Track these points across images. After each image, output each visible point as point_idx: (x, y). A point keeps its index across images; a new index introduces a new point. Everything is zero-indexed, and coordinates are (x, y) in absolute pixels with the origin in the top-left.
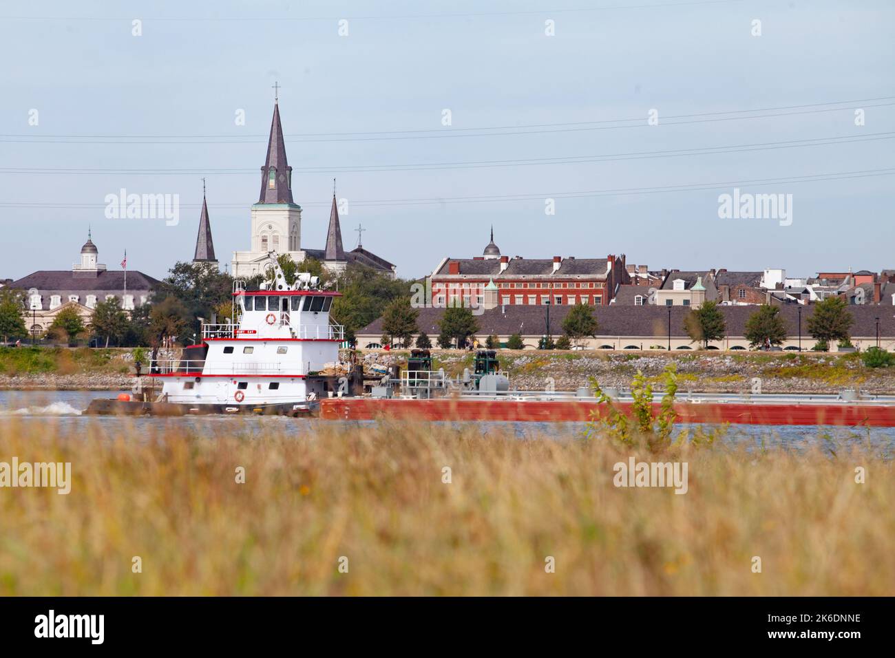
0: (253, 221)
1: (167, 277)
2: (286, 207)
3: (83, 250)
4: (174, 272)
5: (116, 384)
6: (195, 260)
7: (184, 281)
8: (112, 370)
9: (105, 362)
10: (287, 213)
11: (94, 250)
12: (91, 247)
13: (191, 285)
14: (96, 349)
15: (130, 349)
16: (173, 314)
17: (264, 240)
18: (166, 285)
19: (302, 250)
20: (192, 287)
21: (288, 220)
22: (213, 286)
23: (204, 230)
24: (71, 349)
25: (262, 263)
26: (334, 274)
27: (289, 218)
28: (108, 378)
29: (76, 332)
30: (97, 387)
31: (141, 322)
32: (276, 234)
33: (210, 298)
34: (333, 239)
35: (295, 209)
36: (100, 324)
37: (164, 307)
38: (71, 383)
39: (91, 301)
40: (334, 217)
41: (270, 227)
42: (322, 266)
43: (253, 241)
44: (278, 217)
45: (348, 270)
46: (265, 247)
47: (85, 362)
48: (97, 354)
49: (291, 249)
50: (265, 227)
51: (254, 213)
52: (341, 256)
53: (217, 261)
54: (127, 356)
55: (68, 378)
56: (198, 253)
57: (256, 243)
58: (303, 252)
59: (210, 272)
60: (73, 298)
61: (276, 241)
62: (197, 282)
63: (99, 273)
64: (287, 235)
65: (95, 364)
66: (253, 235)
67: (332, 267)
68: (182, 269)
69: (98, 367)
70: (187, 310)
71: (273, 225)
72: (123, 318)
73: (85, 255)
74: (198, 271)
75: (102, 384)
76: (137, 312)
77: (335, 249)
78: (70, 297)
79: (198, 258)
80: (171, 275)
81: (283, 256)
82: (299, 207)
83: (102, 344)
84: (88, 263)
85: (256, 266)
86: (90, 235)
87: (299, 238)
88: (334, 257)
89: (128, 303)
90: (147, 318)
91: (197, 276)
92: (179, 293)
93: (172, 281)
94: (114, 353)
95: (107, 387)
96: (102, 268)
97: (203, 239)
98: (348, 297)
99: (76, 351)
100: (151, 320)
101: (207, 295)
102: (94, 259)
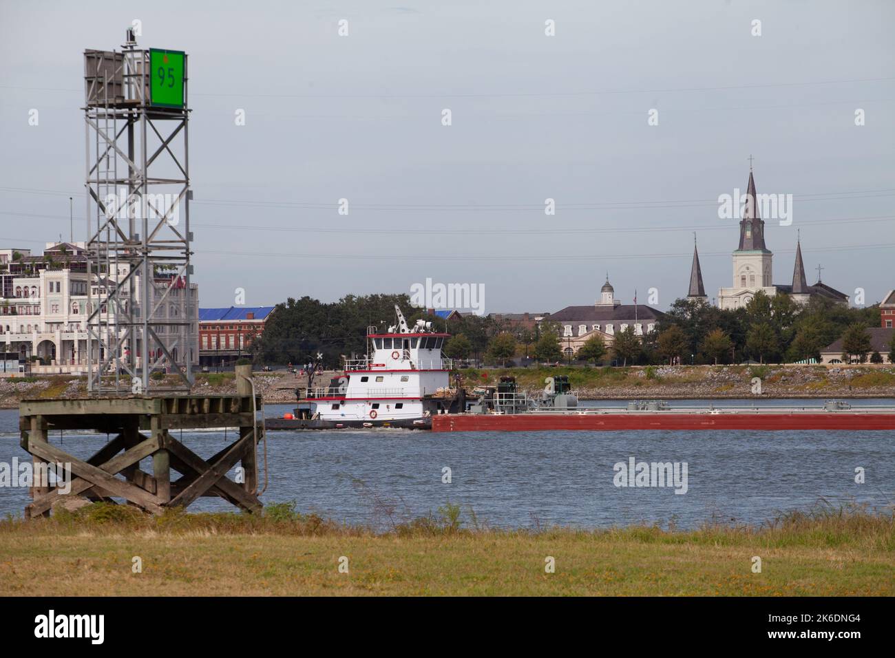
0: (734, 264)
1: (669, 310)
2: (760, 252)
3: (603, 290)
4: (675, 306)
5: (633, 395)
6: (689, 296)
7: (682, 313)
8: (629, 383)
9: (624, 378)
10: (761, 257)
11: (611, 289)
12: (608, 288)
13: (688, 316)
14: (617, 367)
15: (643, 367)
16: (675, 340)
17: (744, 279)
18: (670, 317)
19: (773, 286)
20: (688, 317)
21: (761, 263)
22: (705, 317)
23: (695, 272)
24: (597, 367)
25: (742, 296)
26: (801, 304)
27: (763, 261)
28: (626, 390)
29: (601, 355)
30: (619, 397)
31: (650, 346)
32: (752, 274)
33: (703, 326)
34: (798, 278)
35: (767, 254)
36: (618, 349)
37: (668, 334)
38: (599, 394)
39: (610, 330)
40: (798, 260)
41: (748, 268)
42: (792, 299)
43: (735, 279)
44: (754, 261)
45: (811, 300)
46: (744, 284)
47: (608, 378)
48: (618, 371)
49: (764, 285)
50: (744, 269)
51: (734, 258)
52: (805, 290)
53: (706, 296)
54: (640, 372)
55: (596, 390)
56: (691, 289)
57: (737, 281)
58: (775, 287)
59: (703, 306)
60: (596, 326)
61: (752, 279)
62: (693, 314)
63: (616, 307)
64: (761, 274)
65: (617, 379)
66: (734, 275)
67: (799, 299)
68: (681, 304)
69: (619, 381)
70: (687, 337)
71: (750, 267)
72: (636, 343)
73: (604, 293)
74: (693, 304)
75: (622, 395)
76: (646, 337)
77: (800, 285)
78: (593, 326)
79: (691, 294)
80: (672, 308)
81: (759, 292)
82: (770, 252)
83: (621, 363)
84: (607, 300)
85: (737, 299)
86: (607, 278)
87: (771, 276)
88: (800, 291)
89: (639, 330)
90: (654, 343)
91: (693, 309)
92: (680, 322)
93: (673, 313)
94: (630, 371)
95: (626, 397)
96: (617, 303)
97: (695, 279)
98: (813, 323)
99: (602, 369)
100: (657, 344)
101: (701, 324)
102: (611, 296)
